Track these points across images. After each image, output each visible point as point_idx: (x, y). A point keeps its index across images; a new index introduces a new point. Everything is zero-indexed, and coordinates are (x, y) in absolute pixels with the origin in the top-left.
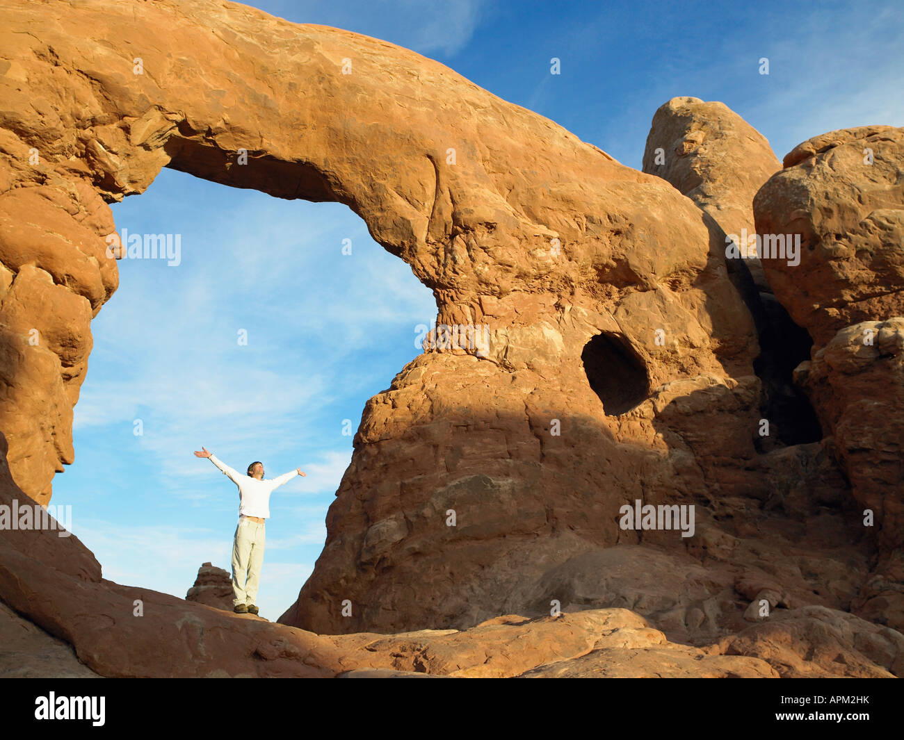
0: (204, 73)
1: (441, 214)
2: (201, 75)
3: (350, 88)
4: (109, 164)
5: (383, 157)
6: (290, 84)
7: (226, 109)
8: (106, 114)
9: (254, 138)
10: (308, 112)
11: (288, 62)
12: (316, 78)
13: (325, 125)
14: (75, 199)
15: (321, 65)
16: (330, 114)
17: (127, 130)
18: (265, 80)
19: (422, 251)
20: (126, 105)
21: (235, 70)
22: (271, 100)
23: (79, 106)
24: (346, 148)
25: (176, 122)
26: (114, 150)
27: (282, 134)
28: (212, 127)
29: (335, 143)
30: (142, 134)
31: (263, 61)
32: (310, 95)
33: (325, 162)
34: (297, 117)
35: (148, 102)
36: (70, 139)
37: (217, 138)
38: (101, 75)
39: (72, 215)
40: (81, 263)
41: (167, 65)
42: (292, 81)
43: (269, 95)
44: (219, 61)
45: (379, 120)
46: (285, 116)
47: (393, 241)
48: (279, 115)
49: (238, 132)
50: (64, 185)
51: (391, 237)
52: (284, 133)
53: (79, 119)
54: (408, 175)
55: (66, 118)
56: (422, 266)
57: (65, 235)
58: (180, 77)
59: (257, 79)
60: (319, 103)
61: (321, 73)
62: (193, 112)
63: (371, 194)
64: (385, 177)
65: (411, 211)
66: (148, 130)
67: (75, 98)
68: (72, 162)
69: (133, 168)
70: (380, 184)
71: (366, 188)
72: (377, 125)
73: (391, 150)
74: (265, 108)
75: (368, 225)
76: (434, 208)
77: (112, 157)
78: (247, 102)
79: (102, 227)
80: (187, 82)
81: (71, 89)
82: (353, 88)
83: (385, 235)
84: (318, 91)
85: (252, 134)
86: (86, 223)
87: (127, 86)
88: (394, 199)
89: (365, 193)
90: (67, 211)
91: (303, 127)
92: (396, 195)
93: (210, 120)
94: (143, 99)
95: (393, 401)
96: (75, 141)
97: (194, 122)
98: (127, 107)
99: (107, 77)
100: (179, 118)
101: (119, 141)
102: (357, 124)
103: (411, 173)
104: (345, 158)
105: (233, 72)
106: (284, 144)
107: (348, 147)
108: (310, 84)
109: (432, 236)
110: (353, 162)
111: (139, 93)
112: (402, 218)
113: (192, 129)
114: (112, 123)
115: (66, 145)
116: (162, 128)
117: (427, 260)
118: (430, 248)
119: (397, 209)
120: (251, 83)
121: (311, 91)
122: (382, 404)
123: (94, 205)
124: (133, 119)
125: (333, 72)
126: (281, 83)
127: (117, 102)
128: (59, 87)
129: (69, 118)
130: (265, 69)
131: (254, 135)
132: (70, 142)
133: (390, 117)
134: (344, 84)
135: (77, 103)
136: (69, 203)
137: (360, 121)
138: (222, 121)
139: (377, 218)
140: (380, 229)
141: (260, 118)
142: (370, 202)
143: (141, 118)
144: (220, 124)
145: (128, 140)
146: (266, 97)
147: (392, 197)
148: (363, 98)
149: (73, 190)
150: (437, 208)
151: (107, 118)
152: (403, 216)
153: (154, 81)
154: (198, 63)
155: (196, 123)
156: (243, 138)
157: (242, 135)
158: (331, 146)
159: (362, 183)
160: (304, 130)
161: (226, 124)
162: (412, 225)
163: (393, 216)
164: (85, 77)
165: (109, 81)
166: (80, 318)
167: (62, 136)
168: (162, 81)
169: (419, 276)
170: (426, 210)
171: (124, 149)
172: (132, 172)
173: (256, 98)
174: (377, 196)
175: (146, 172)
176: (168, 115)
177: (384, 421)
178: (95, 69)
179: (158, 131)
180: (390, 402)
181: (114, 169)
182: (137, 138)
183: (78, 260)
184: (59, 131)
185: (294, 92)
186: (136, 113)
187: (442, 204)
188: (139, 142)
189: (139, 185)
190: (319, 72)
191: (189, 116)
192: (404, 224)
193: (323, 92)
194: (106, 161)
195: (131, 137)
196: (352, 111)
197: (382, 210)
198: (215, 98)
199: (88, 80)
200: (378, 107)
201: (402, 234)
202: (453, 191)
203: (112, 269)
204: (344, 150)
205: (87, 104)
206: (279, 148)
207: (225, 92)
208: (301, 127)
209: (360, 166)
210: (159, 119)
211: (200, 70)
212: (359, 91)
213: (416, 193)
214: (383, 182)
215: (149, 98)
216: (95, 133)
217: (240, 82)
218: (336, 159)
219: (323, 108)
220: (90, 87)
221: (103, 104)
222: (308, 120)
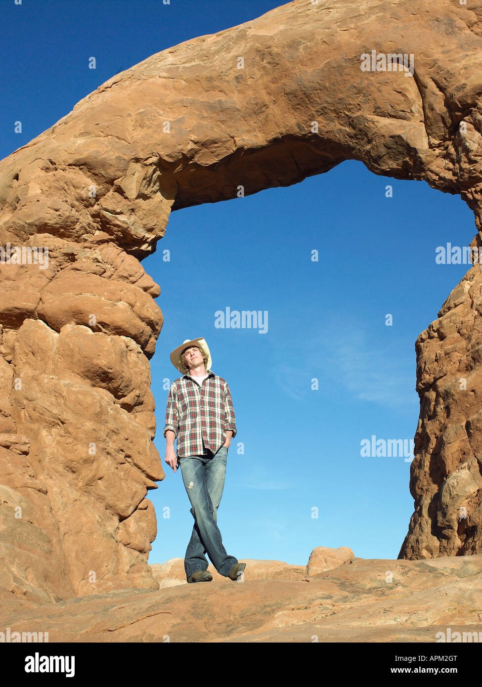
0: (162, 112)
1: (432, 109)
2: (161, 115)
3: (290, 46)
4: (120, 223)
5: (348, 89)
6: (237, 78)
7: (190, 131)
8: (101, 186)
9: (226, 142)
10: (264, 92)
11: (227, 61)
12: (258, 58)
13: (283, 94)
14: (99, 262)
15: (257, 45)
16: (282, 81)
17: (120, 191)
18: (214, 88)
19: (429, 159)
20: (109, 171)
21: (186, 96)
22: (226, 101)
23: (78, 191)
24: (310, 102)
25: (155, 164)
26: (118, 211)
27: (250, 125)
28: (185, 152)
29: (299, 104)
30: (135, 188)
31: (205, 73)
32: (258, 76)
33: (299, 127)
34: (255, 102)
35: (124, 160)
36: (85, 218)
37: (196, 159)
38: (83, 159)
39: (100, 276)
40: (108, 310)
41: (130, 123)
42: (237, 75)
43: (222, 98)
44: (172, 96)
45: (327, 58)
46: (244, 108)
47: (393, 165)
48: (238, 110)
49: (210, 144)
50: (88, 255)
51: (390, 162)
52: (252, 123)
53: (83, 201)
54: (380, 91)
55: (75, 205)
56: (437, 174)
57: (91, 292)
58: (143, 127)
59: (207, 91)
60: (269, 79)
61: (259, 51)
62: (162, 149)
63: (354, 132)
64: (359, 107)
65: (399, 124)
66: (138, 182)
67: (74, 187)
68: (97, 236)
69: (143, 218)
70: (356, 117)
71: (347, 129)
72: (328, 63)
73: (353, 77)
74: (222, 112)
75: (365, 163)
76: (424, 108)
77: (120, 217)
78: (206, 115)
79: (130, 276)
80: (150, 127)
81: (69, 181)
82: (293, 45)
83: (383, 164)
84: (264, 68)
85: (223, 140)
86: (116, 277)
87: (104, 156)
88: (376, 123)
89: (348, 134)
90: (95, 273)
91: (265, 107)
92: (376, 118)
93: (180, 147)
94: (120, 160)
95: (438, 331)
96: (91, 219)
97: (167, 155)
98: (111, 172)
99: (87, 158)
100: (154, 159)
101: (120, 202)
102: (309, 74)
103: (383, 88)
104: (314, 112)
105: (185, 97)
106: (255, 133)
107: (311, 100)
108: (254, 67)
109: (434, 137)
110: (323, 112)
111: (114, 157)
112: (391, 137)
113: (171, 162)
114: (109, 191)
115: (85, 225)
116: (146, 174)
117: (440, 167)
118: (437, 151)
119: (383, 131)
120: (203, 98)
121: (257, 72)
122: (428, 340)
123: (118, 261)
124: (120, 180)
125: (270, 43)
126: (228, 82)
127: (103, 172)
128: (62, 184)
129: (77, 203)
130: (210, 79)
131: (225, 139)
132: (87, 221)
133: (338, 48)
134: (283, 47)
135: (77, 189)
136: (94, 267)
137: (310, 70)
138: (191, 142)
139: (368, 152)
140: (376, 161)
141: (223, 122)
142: (357, 141)
143: (125, 175)
144: (191, 146)
145: (126, 198)
146: (220, 101)
147: (373, 122)
148: (306, 48)
149: (95, 256)
150: (427, 106)
151: (103, 189)
152: (392, 134)
153: (123, 141)
154: (155, 108)
155: (169, 156)
156: (218, 147)
157: (216, 145)
158: (296, 109)
159: (341, 127)
160: (267, 110)
161: (196, 143)
162: (405, 139)
163: (382, 141)
164: (74, 167)
165: (89, 160)
166: (105, 353)
167: (78, 219)
168: (129, 138)
169: (437, 187)
170: (417, 115)
171: (125, 206)
172: (144, 222)
173: (211, 107)
174: (360, 130)
175: (158, 217)
176: (145, 162)
177: (434, 358)
178: (77, 157)
179: (144, 179)
180: (436, 334)
181: (125, 226)
182: (132, 193)
183: (105, 308)
184: (73, 216)
185: (243, 82)
186: (120, 174)
187: (431, 99)
188: (135, 196)
189: (156, 230)
190: (258, 51)
191: (161, 153)
192: (396, 142)
193: (268, 66)
194: (117, 222)
195: (127, 194)
196: (300, 66)
197: (369, 142)
198: (176, 127)
199: (77, 168)
200: (323, 46)
201: (401, 153)
202: (437, 77)
203: (144, 306)
204: (309, 106)
205: (84, 186)
206: (253, 139)
207: (184, 117)
208: (263, 109)
209: (332, 111)
210: (141, 169)
211: (158, 113)
212: (299, 43)
213: (398, 104)
214: (359, 114)
215: (124, 156)
216: (100, 205)
217: (193, 103)
218: (305, 118)
219: (275, 80)
220: (81, 172)
221: (95, 179)
222: (267, 99)
